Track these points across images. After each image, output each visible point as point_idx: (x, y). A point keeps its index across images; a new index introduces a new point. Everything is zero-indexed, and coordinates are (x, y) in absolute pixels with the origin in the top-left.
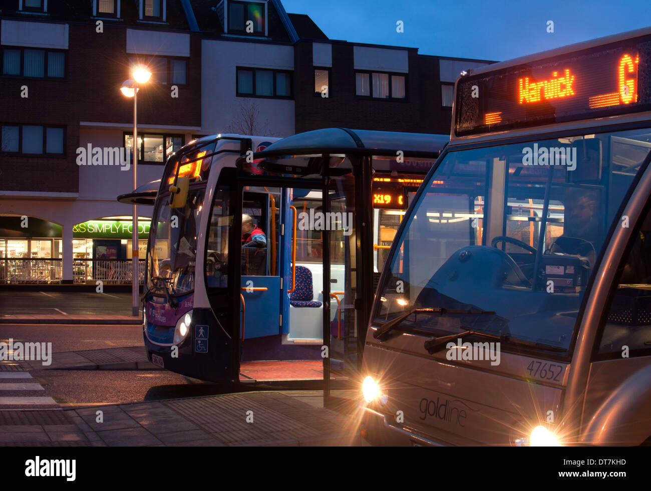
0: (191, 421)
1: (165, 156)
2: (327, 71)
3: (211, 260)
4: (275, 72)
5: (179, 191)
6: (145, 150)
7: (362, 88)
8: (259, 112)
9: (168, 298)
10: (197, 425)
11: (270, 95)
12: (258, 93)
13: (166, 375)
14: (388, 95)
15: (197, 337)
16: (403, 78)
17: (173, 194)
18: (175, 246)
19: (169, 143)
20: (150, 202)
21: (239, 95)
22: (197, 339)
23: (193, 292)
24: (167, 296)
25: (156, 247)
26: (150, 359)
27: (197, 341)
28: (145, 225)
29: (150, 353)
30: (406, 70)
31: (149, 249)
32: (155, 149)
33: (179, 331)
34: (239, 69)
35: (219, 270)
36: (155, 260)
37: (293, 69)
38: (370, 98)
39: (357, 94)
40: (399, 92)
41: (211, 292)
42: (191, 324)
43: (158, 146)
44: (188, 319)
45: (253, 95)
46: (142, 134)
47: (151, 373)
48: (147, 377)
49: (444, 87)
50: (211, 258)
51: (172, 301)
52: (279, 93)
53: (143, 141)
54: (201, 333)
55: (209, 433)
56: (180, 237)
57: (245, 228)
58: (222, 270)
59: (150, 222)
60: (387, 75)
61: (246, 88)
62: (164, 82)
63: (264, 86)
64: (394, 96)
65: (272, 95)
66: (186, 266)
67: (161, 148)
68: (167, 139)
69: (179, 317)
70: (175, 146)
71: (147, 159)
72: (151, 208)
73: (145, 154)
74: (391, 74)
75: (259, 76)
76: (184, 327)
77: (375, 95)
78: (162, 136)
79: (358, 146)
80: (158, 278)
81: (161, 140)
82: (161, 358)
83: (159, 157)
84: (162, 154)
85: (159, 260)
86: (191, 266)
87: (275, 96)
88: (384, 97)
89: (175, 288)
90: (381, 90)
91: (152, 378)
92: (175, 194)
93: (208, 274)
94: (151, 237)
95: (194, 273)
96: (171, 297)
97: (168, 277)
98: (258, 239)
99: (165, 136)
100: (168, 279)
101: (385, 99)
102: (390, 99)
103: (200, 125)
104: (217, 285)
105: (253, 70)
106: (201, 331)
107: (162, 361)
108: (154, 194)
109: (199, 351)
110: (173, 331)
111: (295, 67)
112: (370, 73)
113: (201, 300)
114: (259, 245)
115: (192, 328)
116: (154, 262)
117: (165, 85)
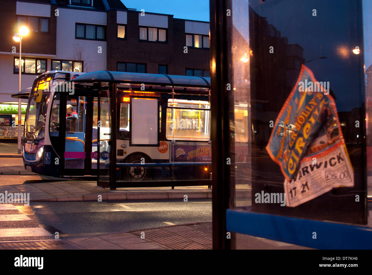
0: (42, 190)
1: (36, 70)
2: (124, 27)
3: (53, 125)
4: (97, 26)
5: (38, 95)
6: (26, 66)
7: (143, 35)
8: (84, 51)
9: (33, 141)
10: (44, 191)
11: (93, 38)
12: (87, 37)
13: (33, 177)
14: (157, 39)
15: (46, 157)
16: (165, 31)
17: (36, 96)
18: (37, 118)
19: (39, 63)
20: (27, 98)
21: (76, 38)
22: (45, 158)
23: (44, 138)
24: (33, 140)
25: (29, 119)
26: (26, 168)
27: (46, 159)
28: (24, 107)
29: (26, 165)
30: (167, 27)
31: (26, 120)
32: (31, 66)
33: (38, 155)
34: (77, 24)
35: (55, 129)
36: (28, 126)
37: (106, 25)
38: (147, 41)
39: (140, 39)
40: (163, 38)
41: (52, 138)
42: (43, 152)
43: (33, 64)
44: (42, 150)
45: (85, 38)
46: (24, 58)
47: (26, 176)
48: (24, 177)
49: (187, 36)
50: (53, 124)
51: (35, 142)
52: (98, 37)
53: (25, 62)
54: (47, 156)
55: (48, 193)
56: (40, 115)
57: (68, 111)
58: (57, 129)
59: (27, 105)
60: (156, 29)
61: (81, 34)
62: (36, 30)
63: (90, 33)
64: (160, 40)
65: (95, 39)
66: (42, 127)
67: (34, 65)
68: (38, 61)
69: (38, 149)
70: (42, 65)
71: (26, 71)
72: (27, 100)
73: (26, 69)
74: (158, 29)
75: (88, 28)
76: (40, 153)
77: (149, 40)
78: (35, 59)
79: (112, 79)
80: (29, 133)
81: (35, 61)
82: (30, 167)
83: (33, 71)
84: (35, 69)
85: (30, 126)
86: (44, 128)
87: (96, 39)
88: (155, 41)
89: (37, 137)
90: (153, 37)
91: (26, 178)
92: (37, 97)
93: (51, 131)
94: (27, 113)
95: (44, 131)
96: (35, 140)
97: (34, 132)
98: (75, 116)
99: (37, 59)
100: (34, 133)
101: (155, 42)
102: (158, 42)
103: (55, 54)
104: (54, 135)
105: (85, 25)
106: (47, 155)
107: (31, 168)
108: (28, 94)
109: (46, 163)
110: (36, 155)
111: (107, 24)
112: (147, 28)
113: (47, 142)
114: (74, 119)
115: (44, 154)
116: (28, 127)
117: (37, 32)
